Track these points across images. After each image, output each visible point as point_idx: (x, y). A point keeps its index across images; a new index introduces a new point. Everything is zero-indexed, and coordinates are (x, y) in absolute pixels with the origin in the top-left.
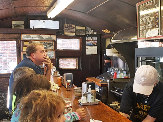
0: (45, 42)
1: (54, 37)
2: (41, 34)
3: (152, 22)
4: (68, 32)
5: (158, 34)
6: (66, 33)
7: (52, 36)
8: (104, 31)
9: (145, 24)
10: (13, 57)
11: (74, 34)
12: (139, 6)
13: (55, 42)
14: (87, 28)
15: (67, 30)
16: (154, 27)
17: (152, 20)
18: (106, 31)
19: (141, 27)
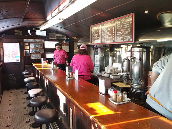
0: (38, 44)
1: (43, 40)
2: (35, 39)
3: (97, 36)
4: (51, 38)
5: (100, 42)
6: (50, 38)
7: (42, 40)
8: (73, 37)
9: (94, 37)
10: (13, 52)
11: (55, 39)
12: (91, 28)
13: (44, 43)
14: (63, 35)
15: (51, 36)
16: (98, 39)
17: (97, 35)
18: (74, 38)
19: (92, 38)
